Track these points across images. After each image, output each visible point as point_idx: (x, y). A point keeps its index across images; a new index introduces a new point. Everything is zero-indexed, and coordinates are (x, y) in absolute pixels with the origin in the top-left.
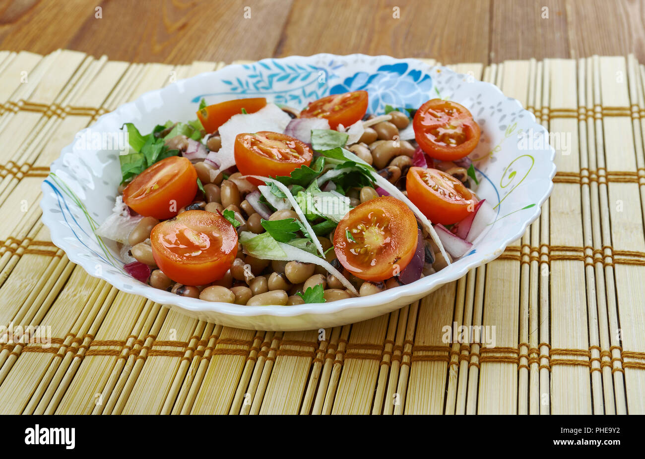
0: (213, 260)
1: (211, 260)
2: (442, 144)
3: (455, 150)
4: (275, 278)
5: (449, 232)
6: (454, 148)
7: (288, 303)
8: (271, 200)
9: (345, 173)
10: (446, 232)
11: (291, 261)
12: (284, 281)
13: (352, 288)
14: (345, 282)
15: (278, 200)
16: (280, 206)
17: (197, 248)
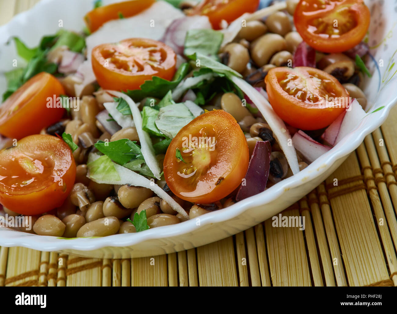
0: (40, 189)
1: (37, 190)
2: (326, 36)
3: (337, 42)
4: (109, 204)
5: (311, 139)
6: (336, 39)
7: (118, 231)
8: (117, 118)
9: (205, 81)
10: (308, 139)
11: (124, 185)
12: (117, 206)
13: (182, 211)
14: (176, 206)
15: (125, 116)
16: (125, 124)
17: (29, 176)
